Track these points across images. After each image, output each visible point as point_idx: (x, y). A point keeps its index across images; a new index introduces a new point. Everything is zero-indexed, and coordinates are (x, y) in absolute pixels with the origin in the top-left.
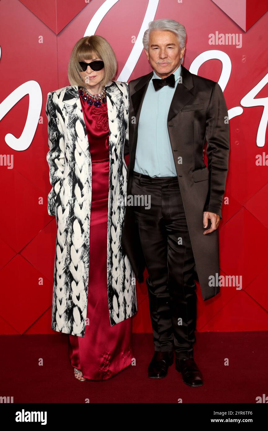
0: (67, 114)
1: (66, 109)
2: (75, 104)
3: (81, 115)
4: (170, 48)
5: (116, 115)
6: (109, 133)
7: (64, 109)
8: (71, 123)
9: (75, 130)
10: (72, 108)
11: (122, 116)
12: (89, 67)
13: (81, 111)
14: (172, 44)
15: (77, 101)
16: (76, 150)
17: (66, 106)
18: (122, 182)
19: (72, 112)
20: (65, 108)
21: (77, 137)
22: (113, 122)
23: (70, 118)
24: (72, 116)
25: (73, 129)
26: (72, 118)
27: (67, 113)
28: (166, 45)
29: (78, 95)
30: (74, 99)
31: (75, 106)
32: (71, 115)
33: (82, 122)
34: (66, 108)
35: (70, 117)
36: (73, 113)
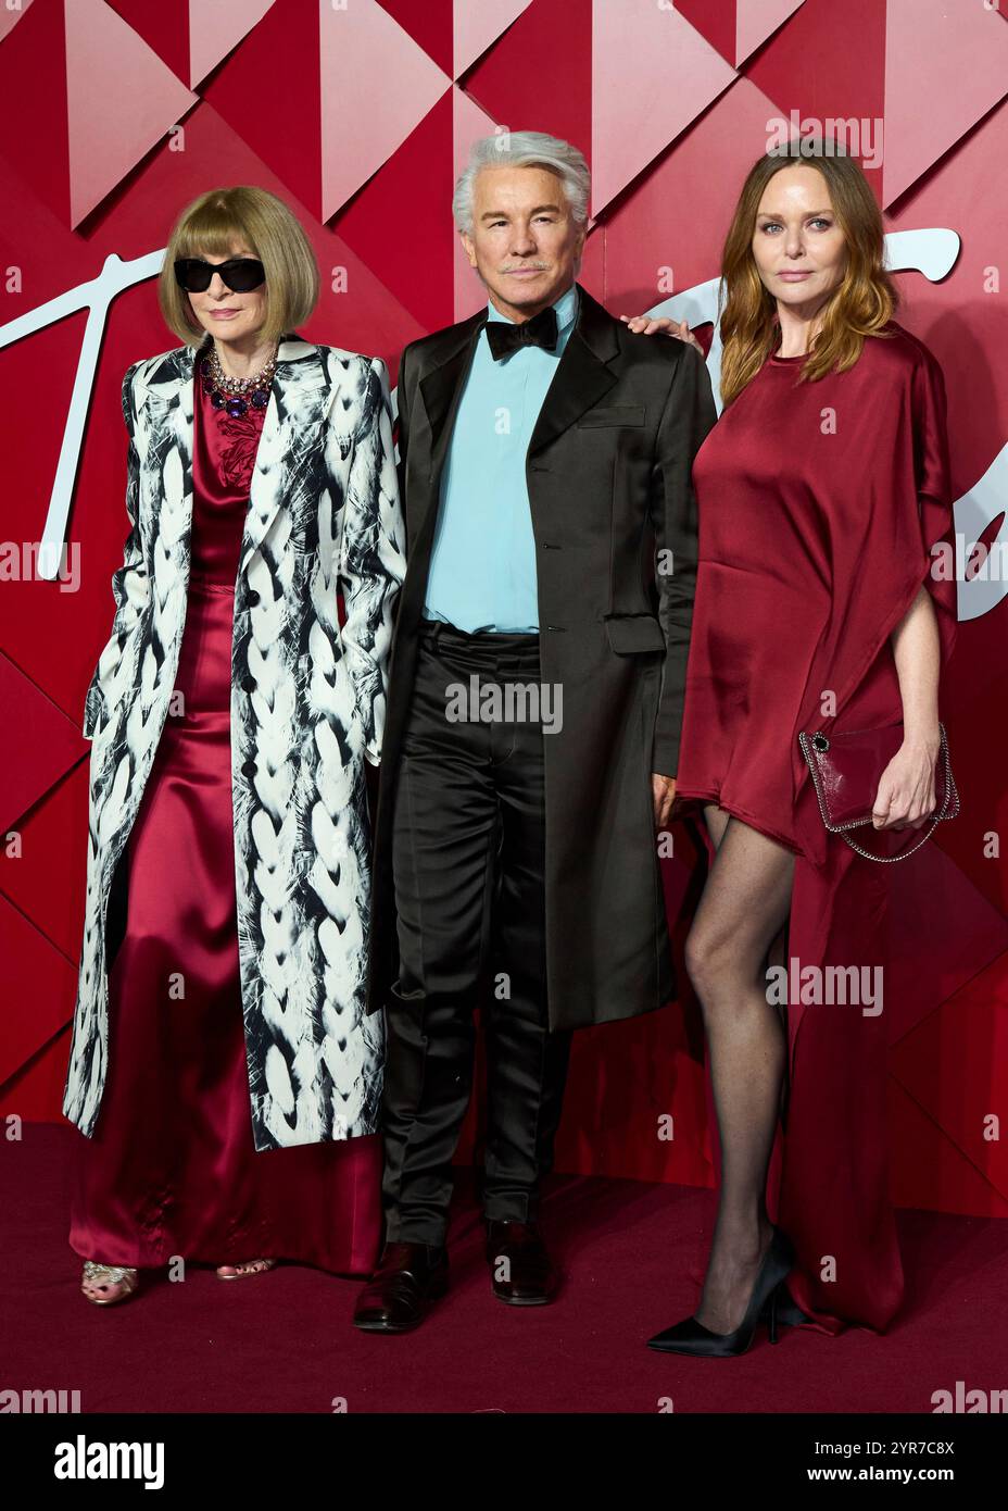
0: (150, 427)
1: (149, 409)
2: (177, 396)
3: (187, 434)
4: (543, 220)
5: (284, 453)
6: (246, 505)
7: (145, 410)
8: (154, 455)
9: (161, 478)
10: (164, 408)
11: (302, 461)
12: (216, 277)
13: (189, 420)
14: (550, 208)
15: (184, 389)
16: (159, 538)
17: (151, 402)
18: (306, 675)
19: (162, 423)
20: (147, 405)
21: (163, 500)
22: (265, 472)
23: (155, 439)
24: (162, 432)
25: (157, 473)
26: (161, 438)
27: (150, 421)
28: (530, 210)
29: (189, 370)
30: (178, 380)
31: (175, 403)
32: (159, 429)
33: (183, 453)
34: (151, 406)
35: (154, 436)
36: (165, 425)
